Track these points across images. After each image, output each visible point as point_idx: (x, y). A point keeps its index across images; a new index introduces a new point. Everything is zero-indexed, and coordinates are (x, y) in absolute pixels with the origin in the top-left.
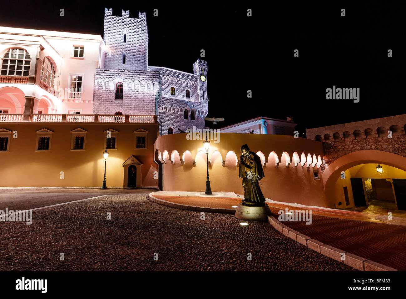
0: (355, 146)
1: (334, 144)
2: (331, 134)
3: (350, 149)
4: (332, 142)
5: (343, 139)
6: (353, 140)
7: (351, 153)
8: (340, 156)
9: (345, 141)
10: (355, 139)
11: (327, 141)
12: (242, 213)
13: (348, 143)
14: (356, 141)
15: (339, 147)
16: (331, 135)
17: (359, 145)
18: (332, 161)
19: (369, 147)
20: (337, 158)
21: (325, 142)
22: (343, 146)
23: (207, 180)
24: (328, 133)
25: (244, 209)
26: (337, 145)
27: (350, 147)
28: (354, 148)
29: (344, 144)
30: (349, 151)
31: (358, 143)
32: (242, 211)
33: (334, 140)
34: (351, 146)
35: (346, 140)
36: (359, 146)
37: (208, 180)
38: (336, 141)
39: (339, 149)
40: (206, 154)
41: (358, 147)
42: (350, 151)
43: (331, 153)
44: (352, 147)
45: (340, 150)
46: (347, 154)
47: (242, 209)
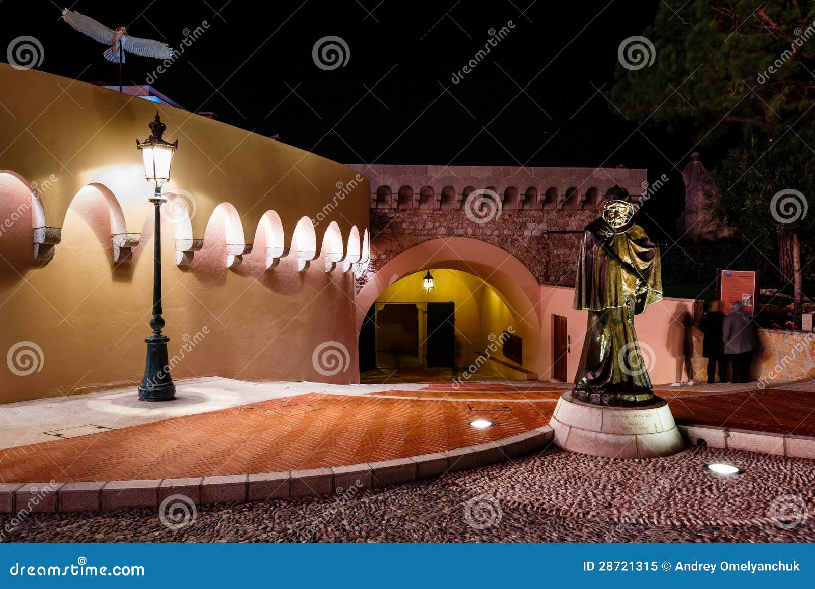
0: (437, 224)
1: (394, 215)
2: (395, 188)
3: (426, 232)
4: (392, 209)
5: (416, 204)
6: (434, 210)
7: (426, 243)
8: (403, 249)
9: (419, 211)
10: (440, 209)
11: (380, 206)
12: (639, 436)
13: (425, 217)
14: (441, 212)
15: (404, 225)
16: (393, 192)
17: (445, 224)
18: (384, 261)
19: (461, 231)
20: (397, 253)
21: (375, 207)
22: (412, 223)
23: (150, 334)
24: (388, 183)
25: (639, 420)
26: (400, 220)
27: (427, 227)
28: (434, 231)
29: (416, 219)
30: (422, 237)
31: (442, 220)
32: (634, 429)
33: (395, 205)
34: (430, 225)
35: (421, 208)
36: (445, 227)
37: (159, 332)
38: (401, 207)
39: (405, 229)
40: (152, 206)
41: (443, 229)
42: (426, 238)
43: (385, 240)
44: (431, 227)
45: (407, 232)
46: (418, 244)
47: (632, 420)
